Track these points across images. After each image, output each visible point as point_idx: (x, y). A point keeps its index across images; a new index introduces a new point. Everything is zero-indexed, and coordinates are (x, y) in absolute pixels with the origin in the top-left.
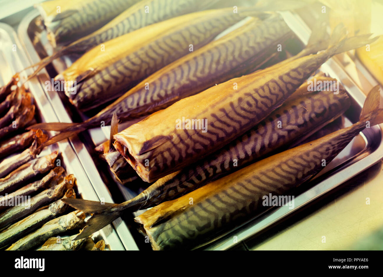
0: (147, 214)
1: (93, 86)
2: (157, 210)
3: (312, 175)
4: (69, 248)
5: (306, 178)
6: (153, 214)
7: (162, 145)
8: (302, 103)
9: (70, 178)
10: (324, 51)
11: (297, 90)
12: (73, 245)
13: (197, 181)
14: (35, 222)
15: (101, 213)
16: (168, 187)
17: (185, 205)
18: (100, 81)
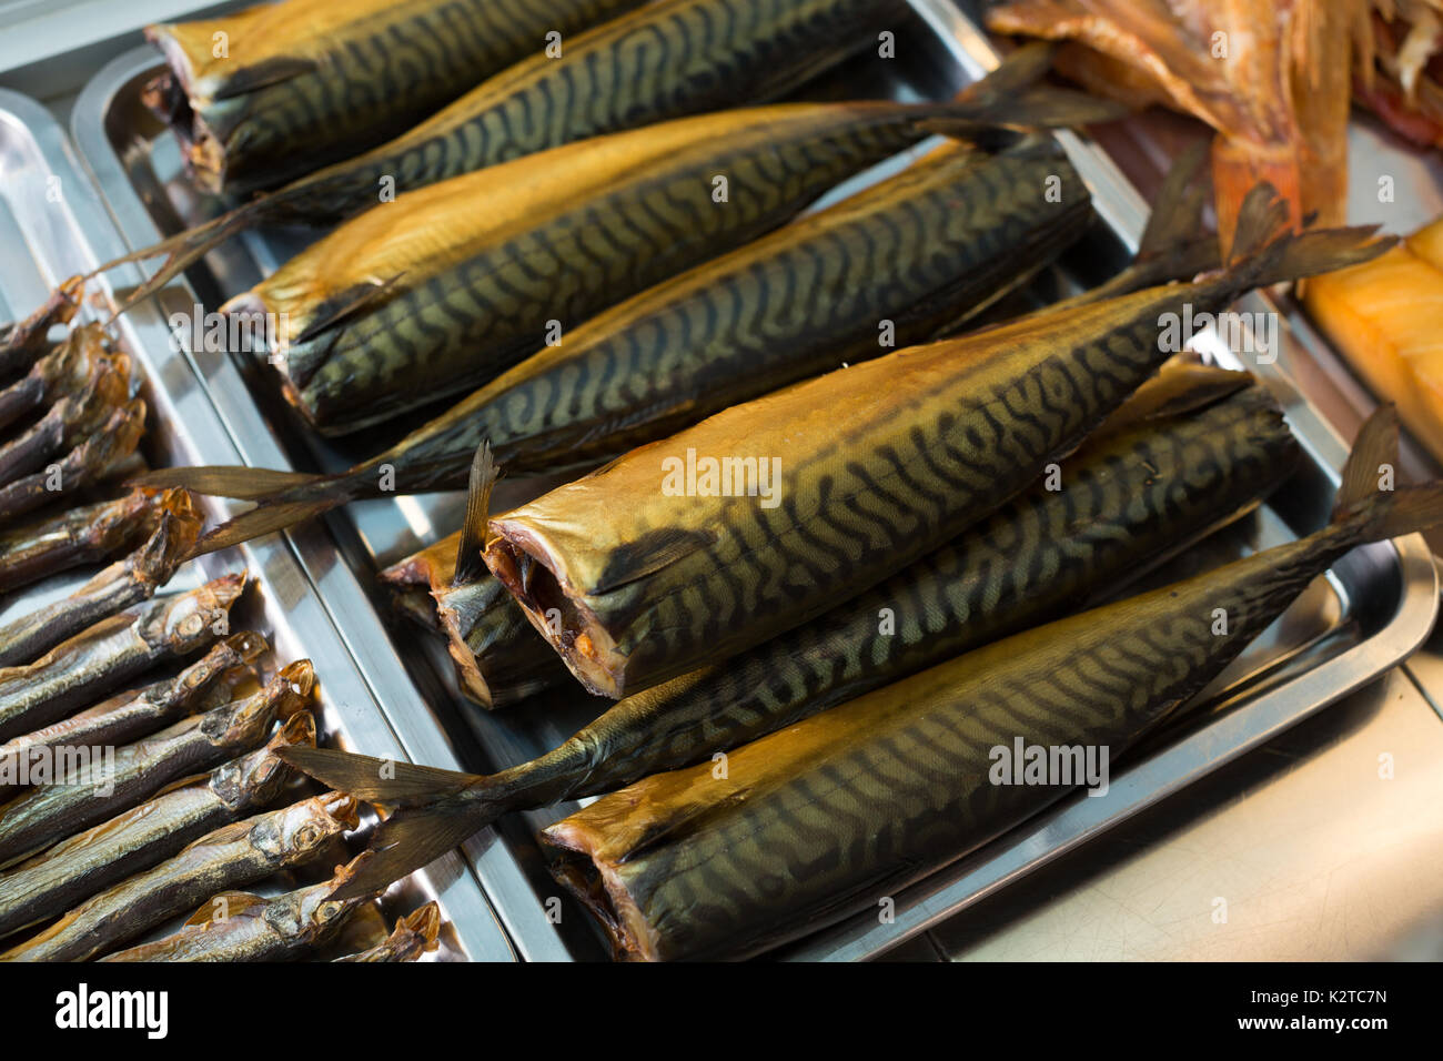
0: (597, 813)
1: (381, 342)
2: (632, 802)
3: (1178, 702)
4: (295, 932)
5: (1159, 709)
6: (622, 815)
7: (678, 561)
8: (1141, 447)
9: (293, 675)
10: (1219, 275)
11: (1128, 400)
12: (310, 923)
13: (773, 705)
14: (156, 832)
15: (425, 806)
16: (670, 720)
17: (743, 786)
18: (406, 328)
